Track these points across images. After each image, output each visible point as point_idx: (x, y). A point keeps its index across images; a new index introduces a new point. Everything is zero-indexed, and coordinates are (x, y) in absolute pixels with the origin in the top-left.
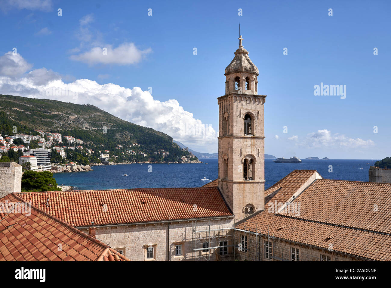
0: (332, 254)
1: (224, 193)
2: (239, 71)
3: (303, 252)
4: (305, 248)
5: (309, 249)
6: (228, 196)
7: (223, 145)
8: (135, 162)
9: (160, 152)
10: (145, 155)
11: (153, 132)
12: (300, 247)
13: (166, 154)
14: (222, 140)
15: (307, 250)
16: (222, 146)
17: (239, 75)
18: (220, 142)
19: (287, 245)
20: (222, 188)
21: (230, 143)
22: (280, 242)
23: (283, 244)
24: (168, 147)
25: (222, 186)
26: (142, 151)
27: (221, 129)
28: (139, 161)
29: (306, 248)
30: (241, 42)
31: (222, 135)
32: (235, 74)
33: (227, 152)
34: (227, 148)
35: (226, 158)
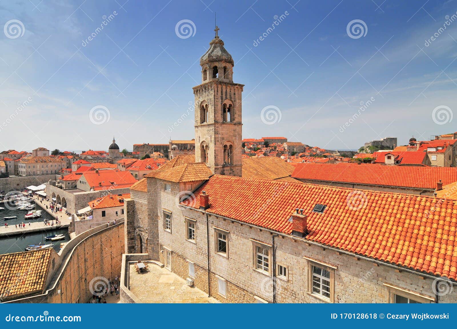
7: (223, 132)
14: (220, 126)
16: (220, 132)
21: (237, 131)
25: (223, 172)
27: (220, 115)
31: (220, 121)
33: (232, 139)
34: (232, 134)
35: (228, 144)
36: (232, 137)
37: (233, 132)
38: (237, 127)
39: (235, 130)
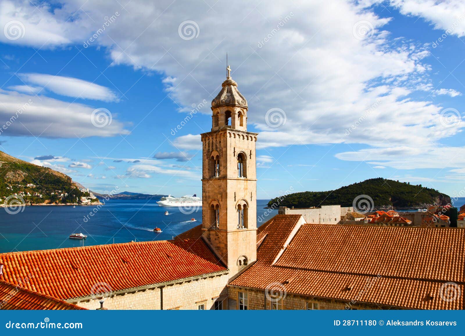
0: (360, 306)
1: (212, 244)
2: (232, 105)
3: (323, 306)
4: (325, 302)
5: (330, 303)
6: (218, 248)
7: (210, 189)
8: (29, 204)
9: (58, 192)
10: (41, 196)
11: (51, 172)
12: (319, 301)
13: (64, 195)
14: (208, 182)
15: (328, 304)
16: (207, 189)
17: (230, 109)
18: (205, 185)
19: (302, 300)
20: (209, 239)
21: (222, 186)
22: (293, 298)
23: (296, 299)
24: (67, 187)
25: (209, 236)
26: (37, 191)
27: (207, 170)
28: (34, 203)
29: (327, 302)
30: (229, 73)
31: (207, 177)
32: (226, 107)
33: (217, 197)
34: (217, 192)
35: (215, 203)
36: (217, 196)
37: (218, 189)
38: (222, 182)
39: (220, 187)
